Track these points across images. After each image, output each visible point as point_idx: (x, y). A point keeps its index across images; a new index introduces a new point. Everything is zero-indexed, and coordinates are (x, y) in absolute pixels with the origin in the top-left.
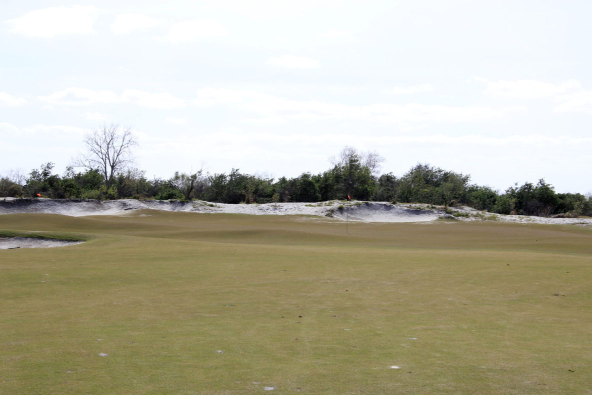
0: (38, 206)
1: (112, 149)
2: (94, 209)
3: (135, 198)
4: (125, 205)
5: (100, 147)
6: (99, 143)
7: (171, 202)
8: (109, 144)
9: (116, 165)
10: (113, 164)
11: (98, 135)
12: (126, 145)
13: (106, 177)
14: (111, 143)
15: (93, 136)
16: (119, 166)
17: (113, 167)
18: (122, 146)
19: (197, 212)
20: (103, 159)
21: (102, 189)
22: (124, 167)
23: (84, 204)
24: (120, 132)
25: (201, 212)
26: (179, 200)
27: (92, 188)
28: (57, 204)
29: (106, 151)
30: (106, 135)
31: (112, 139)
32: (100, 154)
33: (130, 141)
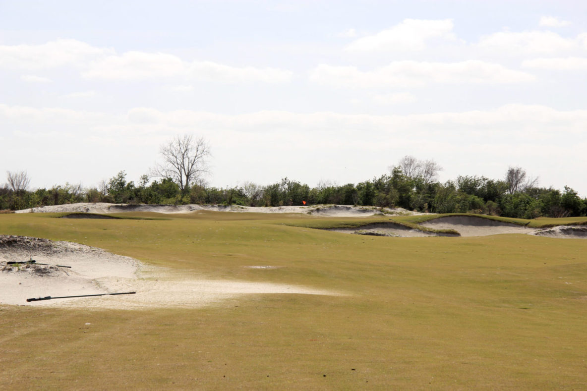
0: (140, 208)
1: (187, 159)
2: (172, 210)
3: (197, 204)
4: (190, 208)
5: (176, 157)
6: (175, 154)
7: (219, 206)
8: (183, 155)
9: (191, 174)
10: (188, 173)
11: (173, 146)
12: (200, 156)
13: (182, 185)
14: (186, 154)
15: (169, 148)
16: (194, 175)
17: (188, 176)
18: (196, 156)
19: (233, 211)
20: (178, 169)
21: (177, 198)
22: (198, 176)
23: (167, 207)
24: (193, 144)
25: (235, 212)
26: (223, 205)
27: (169, 197)
28: (151, 207)
29: (182, 161)
30: (181, 146)
31: (186, 150)
32: (176, 164)
33: (203, 151)
